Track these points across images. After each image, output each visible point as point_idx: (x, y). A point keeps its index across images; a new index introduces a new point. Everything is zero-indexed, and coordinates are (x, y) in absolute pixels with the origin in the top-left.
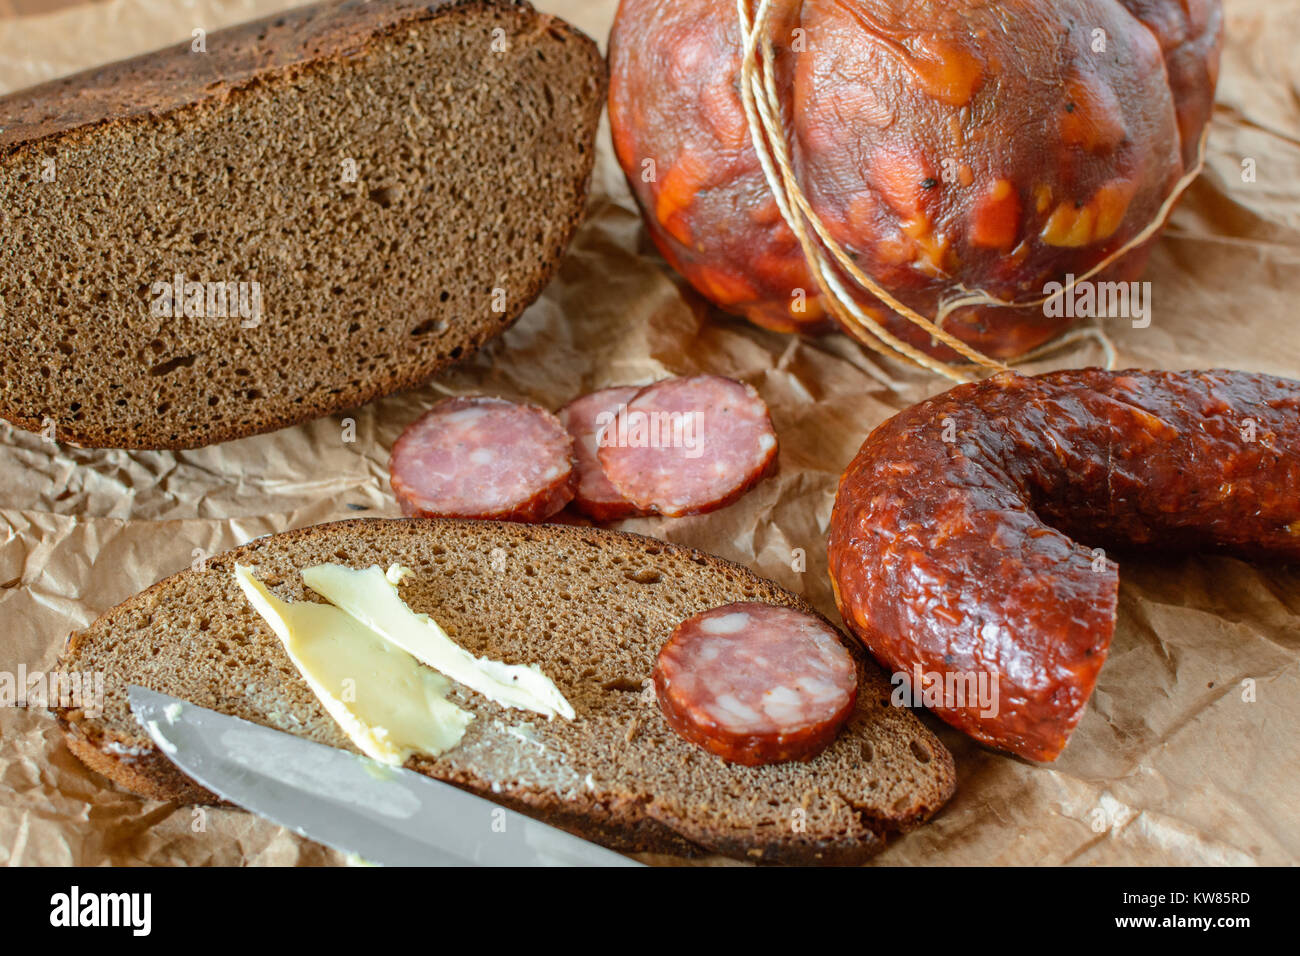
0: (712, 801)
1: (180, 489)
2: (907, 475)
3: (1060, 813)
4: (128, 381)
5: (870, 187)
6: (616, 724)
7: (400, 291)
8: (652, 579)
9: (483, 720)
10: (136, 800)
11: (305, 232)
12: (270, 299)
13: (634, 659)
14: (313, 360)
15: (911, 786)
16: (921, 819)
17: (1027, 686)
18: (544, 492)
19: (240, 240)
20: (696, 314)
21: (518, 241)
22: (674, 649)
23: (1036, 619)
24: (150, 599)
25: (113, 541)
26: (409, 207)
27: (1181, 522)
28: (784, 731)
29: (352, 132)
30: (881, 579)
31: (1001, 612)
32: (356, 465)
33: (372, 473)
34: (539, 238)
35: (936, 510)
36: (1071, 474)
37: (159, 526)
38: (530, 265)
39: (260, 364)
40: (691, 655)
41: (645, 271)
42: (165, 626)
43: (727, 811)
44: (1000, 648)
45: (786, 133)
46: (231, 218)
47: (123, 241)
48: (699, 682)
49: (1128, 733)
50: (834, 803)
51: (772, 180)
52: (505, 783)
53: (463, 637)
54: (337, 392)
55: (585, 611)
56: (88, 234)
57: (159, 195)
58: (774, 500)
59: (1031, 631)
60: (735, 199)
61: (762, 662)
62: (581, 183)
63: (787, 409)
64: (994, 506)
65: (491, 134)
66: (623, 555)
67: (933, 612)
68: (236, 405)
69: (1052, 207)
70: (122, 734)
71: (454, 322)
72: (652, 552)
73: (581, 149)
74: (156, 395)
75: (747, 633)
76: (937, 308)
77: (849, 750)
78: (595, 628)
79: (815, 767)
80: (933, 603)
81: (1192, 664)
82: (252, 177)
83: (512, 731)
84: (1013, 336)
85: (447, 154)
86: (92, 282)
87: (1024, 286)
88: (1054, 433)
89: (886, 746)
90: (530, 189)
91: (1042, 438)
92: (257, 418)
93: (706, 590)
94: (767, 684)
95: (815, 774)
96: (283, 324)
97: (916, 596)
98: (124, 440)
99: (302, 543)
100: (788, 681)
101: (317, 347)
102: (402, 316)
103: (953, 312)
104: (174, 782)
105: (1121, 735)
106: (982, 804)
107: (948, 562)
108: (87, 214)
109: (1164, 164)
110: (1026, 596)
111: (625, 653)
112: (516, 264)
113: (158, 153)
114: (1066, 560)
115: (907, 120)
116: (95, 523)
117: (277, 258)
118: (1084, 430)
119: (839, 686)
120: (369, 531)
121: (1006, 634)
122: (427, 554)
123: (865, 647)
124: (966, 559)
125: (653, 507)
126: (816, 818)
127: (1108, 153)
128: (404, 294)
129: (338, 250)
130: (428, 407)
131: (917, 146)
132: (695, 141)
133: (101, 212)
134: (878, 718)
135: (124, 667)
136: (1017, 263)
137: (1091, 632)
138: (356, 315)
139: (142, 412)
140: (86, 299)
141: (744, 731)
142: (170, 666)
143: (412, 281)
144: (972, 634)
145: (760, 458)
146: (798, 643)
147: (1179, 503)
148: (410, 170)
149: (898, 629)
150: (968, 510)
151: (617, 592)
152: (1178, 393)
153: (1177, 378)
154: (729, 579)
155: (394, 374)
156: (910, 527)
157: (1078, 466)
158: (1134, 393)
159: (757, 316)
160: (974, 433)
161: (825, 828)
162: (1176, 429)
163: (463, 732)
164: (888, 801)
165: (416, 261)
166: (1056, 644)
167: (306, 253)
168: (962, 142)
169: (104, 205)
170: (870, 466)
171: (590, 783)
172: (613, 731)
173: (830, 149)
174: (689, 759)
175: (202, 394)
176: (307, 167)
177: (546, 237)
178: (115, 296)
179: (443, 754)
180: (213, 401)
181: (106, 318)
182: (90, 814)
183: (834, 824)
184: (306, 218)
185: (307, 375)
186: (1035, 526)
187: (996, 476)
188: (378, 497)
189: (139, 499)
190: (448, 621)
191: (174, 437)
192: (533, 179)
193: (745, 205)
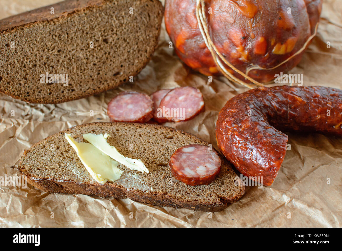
0: (182, 194)
1: (56, 114)
2: (235, 112)
3: (272, 199)
4: (41, 87)
5: (229, 39)
6: (159, 174)
7: (110, 65)
8: (171, 138)
9: (126, 173)
10: (40, 191)
11: (86, 50)
12: (77, 66)
13: (165, 158)
14: (88, 82)
15: (234, 192)
16: (236, 200)
17: (263, 167)
18: (145, 116)
19: (70, 51)
20: (187, 71)
21: (141, 52)
22: (175, 156)
23: (266, 150)
24: (45, 141)
25: (38, 126)
26: (113, 43)
27: (307, 125)
28: (201, 177)
29: (99, 24)
30: (227, 139)
31: (257, 148)
32: (99, 108)
33: (103, 110)
34: (146, 51)
35: (242, 121)
36: (278, 112)
37: (49, 123)
38: (144, 58)
39: (75, 83)
40: (179, 157)
41: (174, 60)
42: (48, 148)
43: (186, 197)
44: (256, 157)
45: (208, 25)
46: (67, 46)
47: (40, 52)
48: (181, 164)
49: (291, 179)
50: (213, 195)
51: (204, 37)
52: (130, 189)
53: (122, 152)
54: (94, 90)
55: (154, 146)
56: (31, 50)
57: (49, 40)
58: (203, 118)
59: (264, 153)
60: (195, 42)
61: (197, 159)
62: (157, 38)
63: (208, 95)
64: (257, 120)
65: (134, 25)
66: (164, 132)
67: (240, 147)
68: (68, 93)
69: (275, 44)
70: (35, 175)
71: (124, 72)
72: (171, 131)
73: (157, 29)
74: (48, 90)
75: (194, 152)
76: (246, 70)
77: (218, 182)
78: (156, 150)
79: (209, 186)
80: (240, 145)
81: (308, 161)
82: (73, 36)
83: (133, 176)
84: (266, 77)
85: (123, 30)
86: (32, 62)
87: (268, 64)
88: (274, 102)
89: (228, 181)
90: (144, 39)
91: (271, 103)
92: (74, 96)
93: (184, 141)
94: (198, 165)
95: (209, 188)
96: (81, 73)
97: (236, 143)
98: (40, 101)
99: (84, 128)
100: (203, 164)
101: (89, 79)
102: (111, 71)
103: (250, 71)
104: (48, 187)
105: (289, 179)
106: (252, 196)
107: (244, 135)
108: (31, 45)
109: (305, 33)
110: (264, 144)
111: (163, 156)
112: (140, 58)
113: (49, 30)
114: (275, 135)
115: (238, 22)
116: (34, 122)
117: (79, 56)
118: (281, 101)
119: (216, 166)
120: (100, 125)
121: (258, 153)
122: (115, 131)
123: (224, 156)
124: (249, 134)
125: (172, 120)
126: (209, 199)
127: (290, 30)
128: (112, 65)
129: (95, 54)
130: (118, 94)
131: (240, 28)
132: (185, 27)
133: (35, 44)
134: (226, 174)
135: (37, 158)
136: (266, 58)
137: (280, 153)
138: (99, 71)
139: (45, 94)
140: (31, 66)
141: (191, 177)
142: (49, 158)
143: (114, 62)
144: (250, 153)
145: (200, 107)
146: (207, 155)
147: (306, 120)
148: (113, 34)
149: (231, 152)
150: (250, 121)
151: (162, 141)
152: (307, 92)
153: (307, 88)
154: (191, 138)
155: (109, 85)
156: (235, 125)
157: (280, 110)
158: (295, 92)
159: (202, 71)
160: (253, 102)
161: (211, 202)
162: (306, 101)
163: (120, 176)
164: (228, 195)
165: (114, 57)
166: (271, 156)
167: (87, 55)
168: (252, 27)
169: (35, 42)
170: (226, 110)
171: (152, 189)
172: (159, 176)
173: (219, 29)
174: (177, 184)
175: (60, 90)
176: (87, 33)
177: (148, 51)
178: (38, 66)
179: (115, 181)
180: (63, 92)
181: (35, 71)
182: (27, 195)
183: (213, 201)
184: (86, 46)
185: (87, 85)
186: (267, 126)
187: (258, 113)
188: (105, 116)
189: (45, 116)
190: (119, 148)
191: (53, 101)
192: (145, 37)
193: (197, 43)
